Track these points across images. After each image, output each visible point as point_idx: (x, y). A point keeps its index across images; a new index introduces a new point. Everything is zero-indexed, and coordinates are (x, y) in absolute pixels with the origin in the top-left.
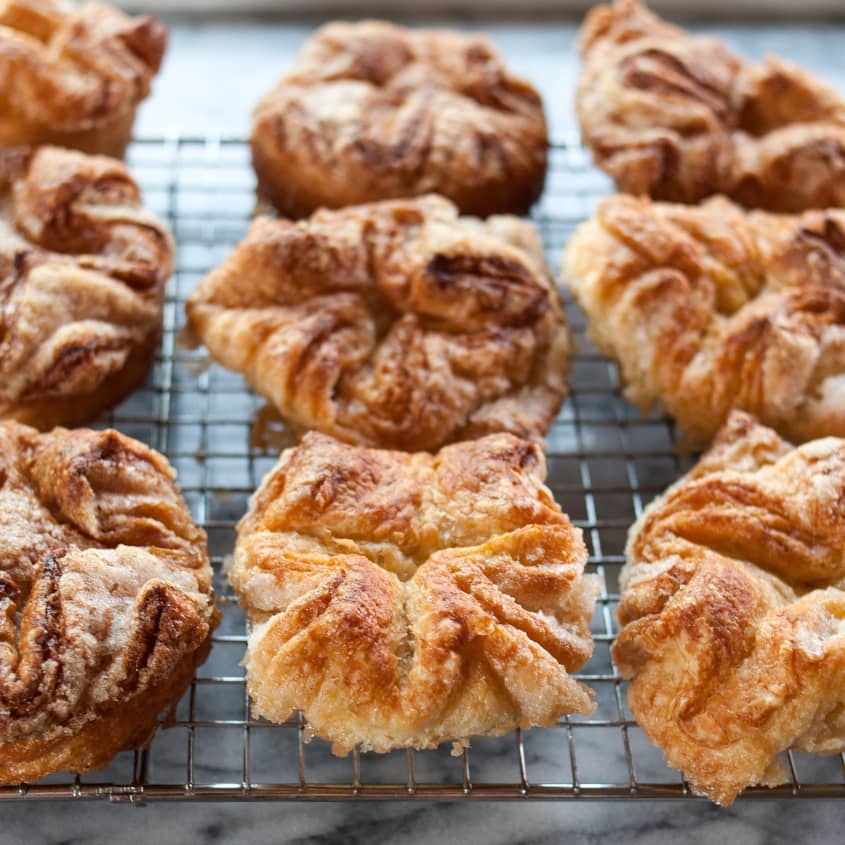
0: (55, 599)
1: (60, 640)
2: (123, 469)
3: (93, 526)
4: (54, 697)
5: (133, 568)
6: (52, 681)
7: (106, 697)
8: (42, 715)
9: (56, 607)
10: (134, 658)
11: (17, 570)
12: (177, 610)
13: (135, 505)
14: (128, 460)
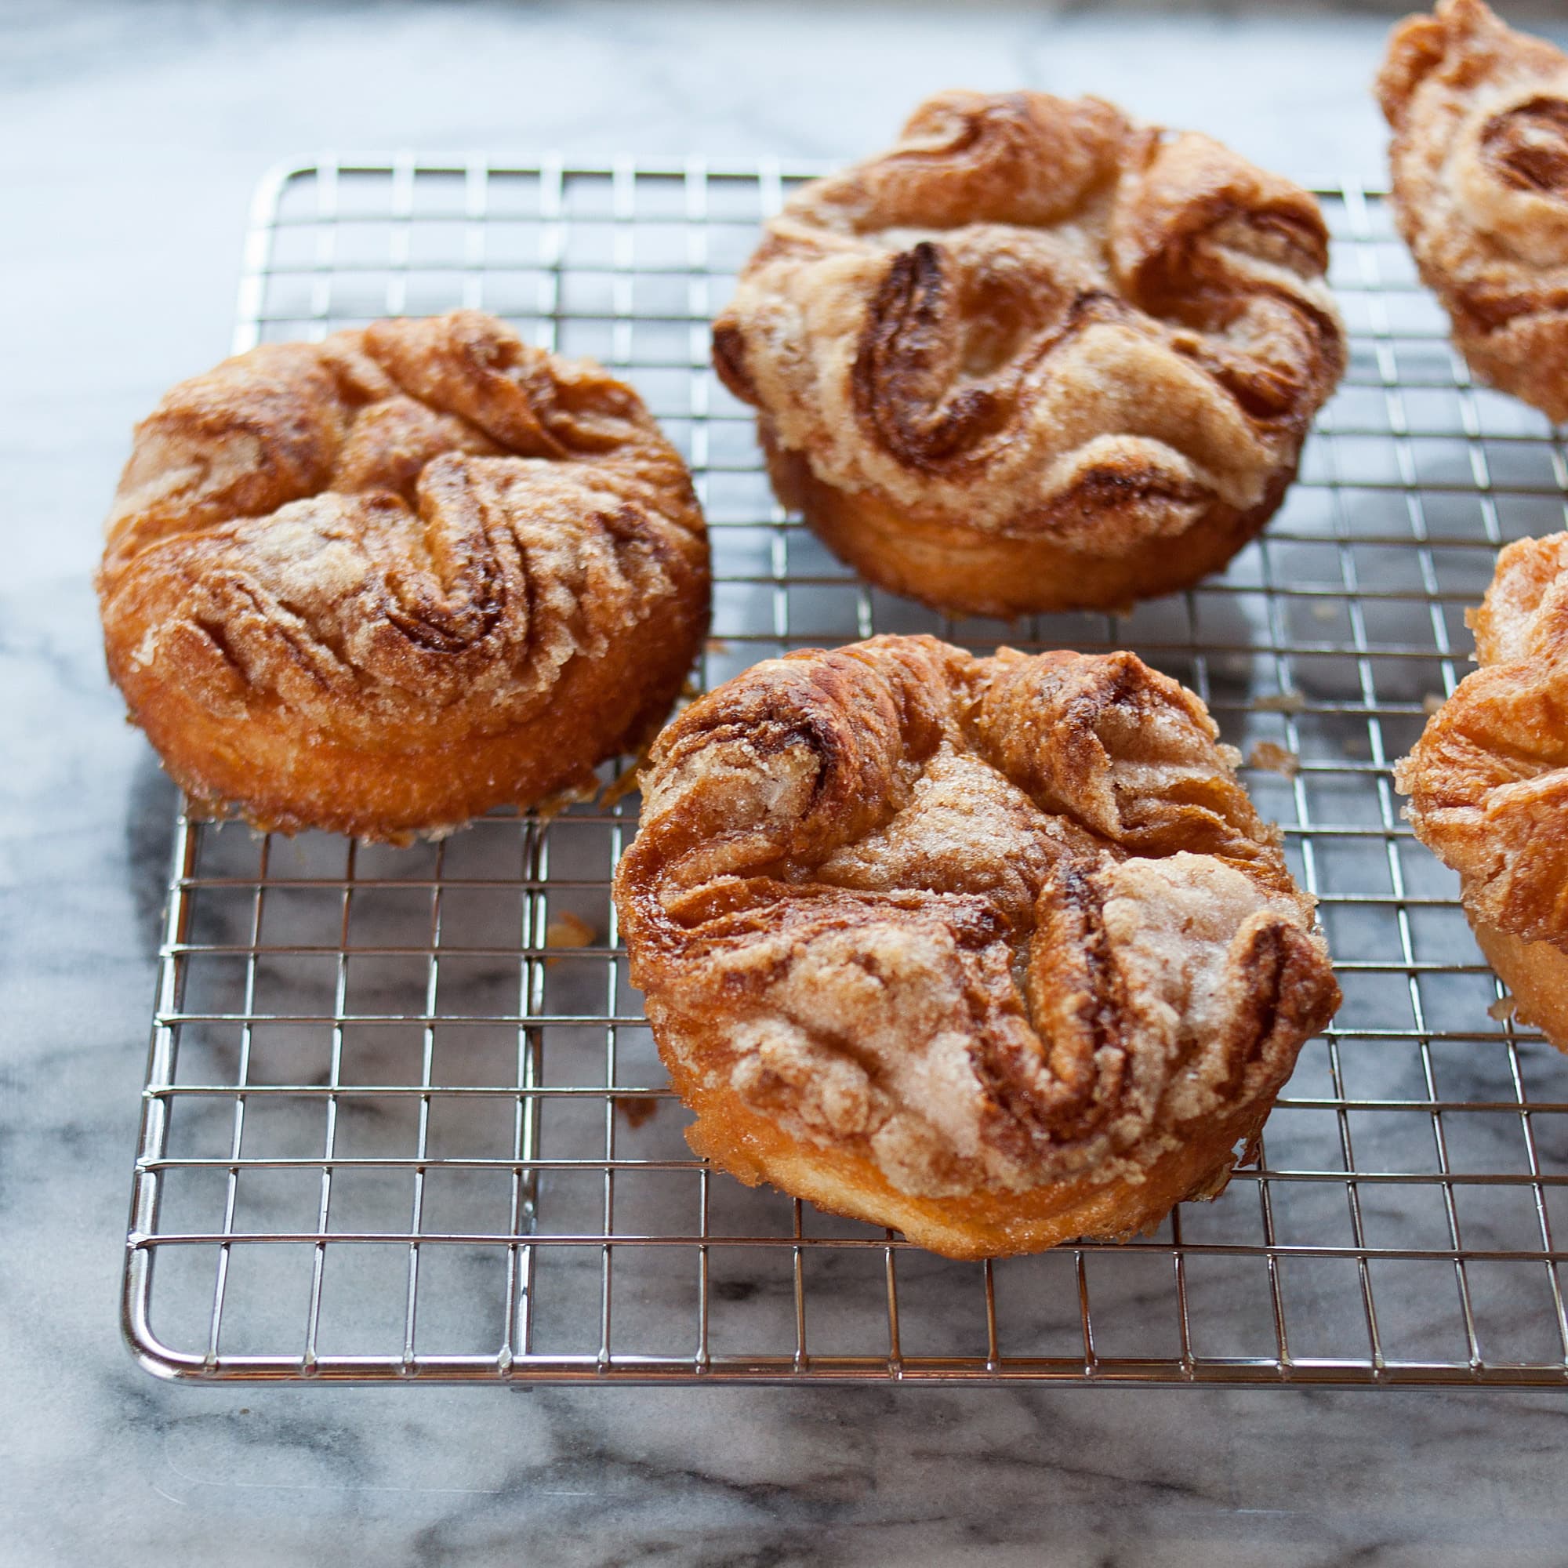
0: (1099, 942)
1: (1119, 1013)
2: (1150, 720)
3: (1111, 817)
4: (1120, 1111)
5: (1214, 893)
6: (1116, 1084)
7: (1196, 1111)
8: (1101, 1141)
9: (1103, 958)
10: (1241, 1043)
11: (1001, 893)
12: (1306, 963)
13: (1173, 782)
14: (1154, 705)
